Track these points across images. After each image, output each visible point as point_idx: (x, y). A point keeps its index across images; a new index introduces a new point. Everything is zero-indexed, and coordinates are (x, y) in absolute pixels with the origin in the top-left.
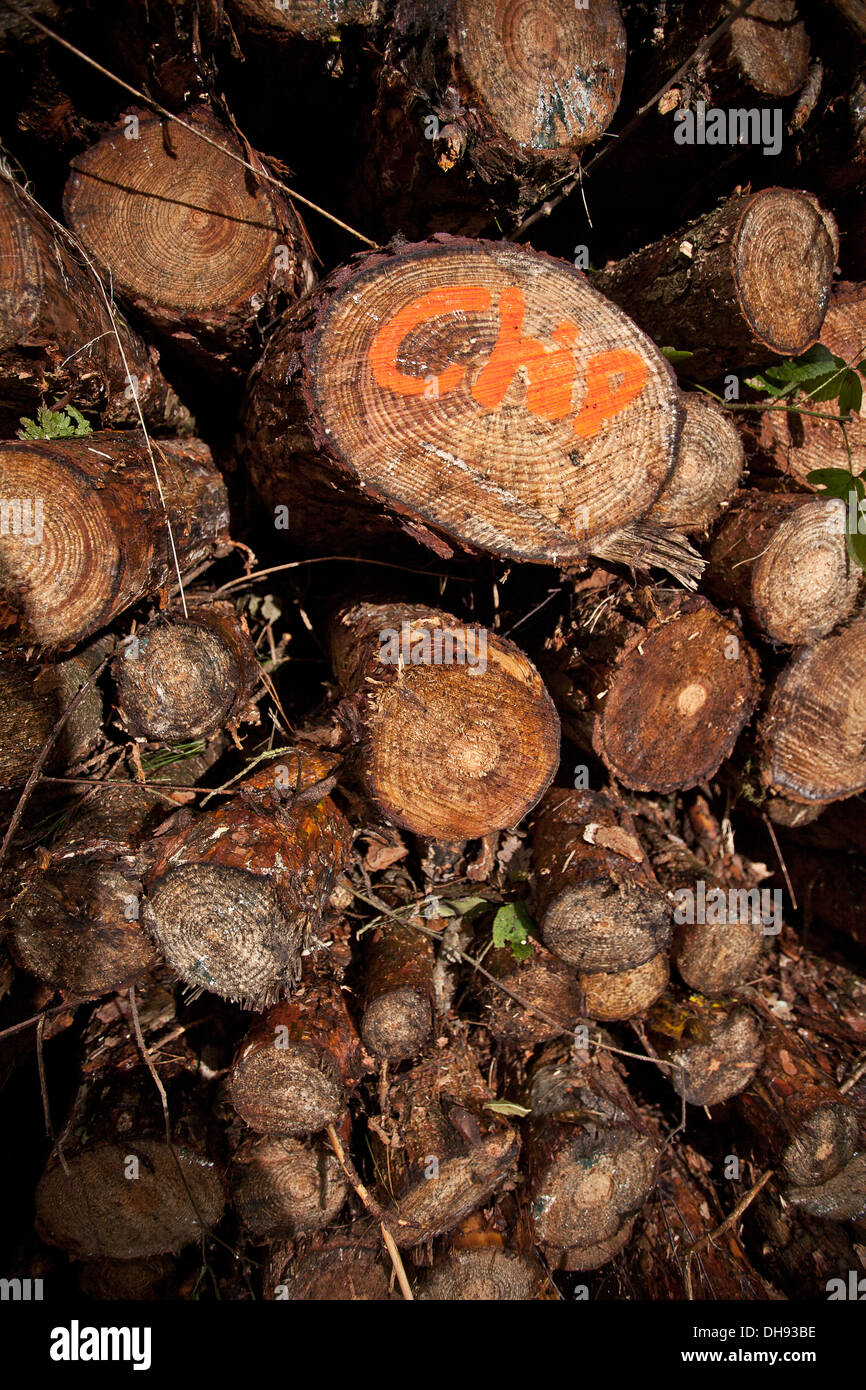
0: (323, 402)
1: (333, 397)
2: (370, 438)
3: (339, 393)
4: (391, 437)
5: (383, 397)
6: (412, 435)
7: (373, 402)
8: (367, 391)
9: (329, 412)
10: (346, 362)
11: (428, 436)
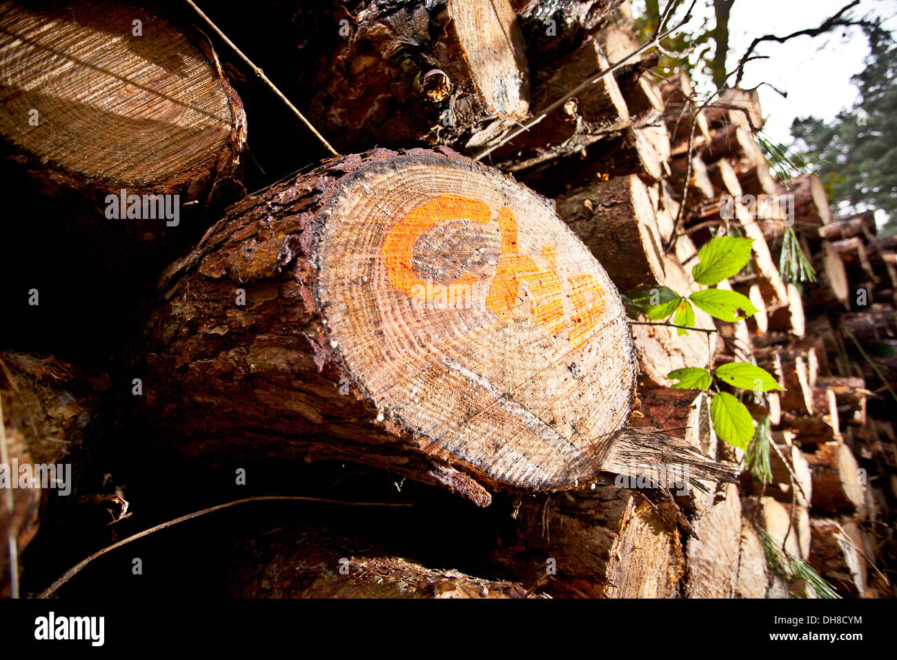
0: (328, 304)
1: (341, 298)
2: (388, 353)
3: (348, 293)
4: (412, 352)
5: (400, 302)
6: (435, 350)
7: (389, 308)
8: (382, 294)
9: (335, 319)
10: (356, 256)
11: (452, 351)
